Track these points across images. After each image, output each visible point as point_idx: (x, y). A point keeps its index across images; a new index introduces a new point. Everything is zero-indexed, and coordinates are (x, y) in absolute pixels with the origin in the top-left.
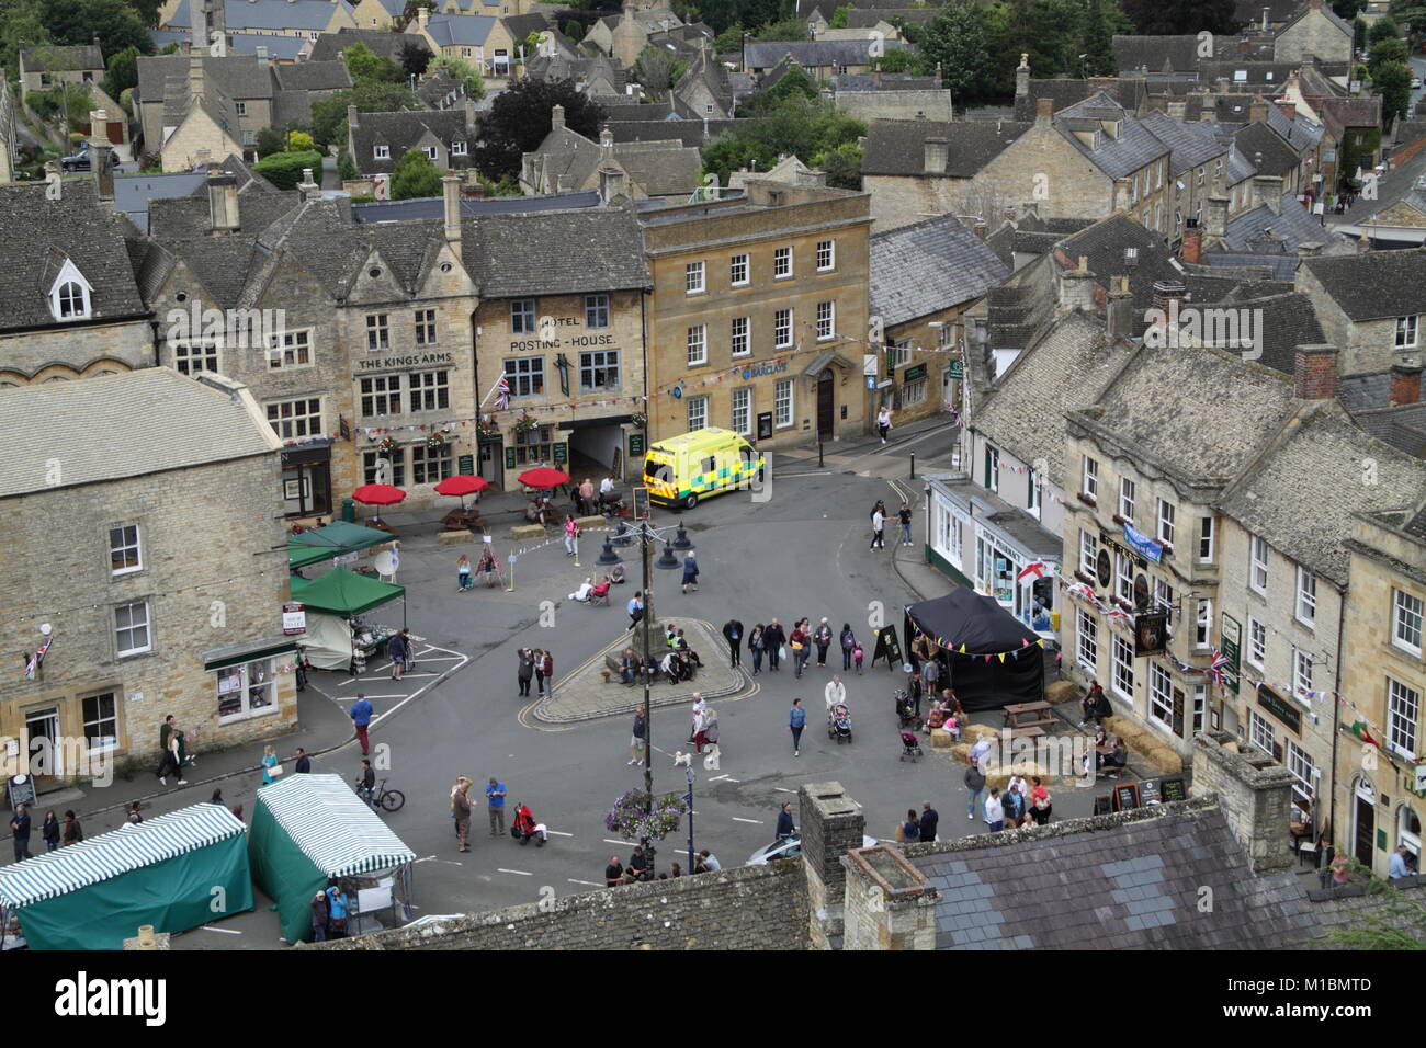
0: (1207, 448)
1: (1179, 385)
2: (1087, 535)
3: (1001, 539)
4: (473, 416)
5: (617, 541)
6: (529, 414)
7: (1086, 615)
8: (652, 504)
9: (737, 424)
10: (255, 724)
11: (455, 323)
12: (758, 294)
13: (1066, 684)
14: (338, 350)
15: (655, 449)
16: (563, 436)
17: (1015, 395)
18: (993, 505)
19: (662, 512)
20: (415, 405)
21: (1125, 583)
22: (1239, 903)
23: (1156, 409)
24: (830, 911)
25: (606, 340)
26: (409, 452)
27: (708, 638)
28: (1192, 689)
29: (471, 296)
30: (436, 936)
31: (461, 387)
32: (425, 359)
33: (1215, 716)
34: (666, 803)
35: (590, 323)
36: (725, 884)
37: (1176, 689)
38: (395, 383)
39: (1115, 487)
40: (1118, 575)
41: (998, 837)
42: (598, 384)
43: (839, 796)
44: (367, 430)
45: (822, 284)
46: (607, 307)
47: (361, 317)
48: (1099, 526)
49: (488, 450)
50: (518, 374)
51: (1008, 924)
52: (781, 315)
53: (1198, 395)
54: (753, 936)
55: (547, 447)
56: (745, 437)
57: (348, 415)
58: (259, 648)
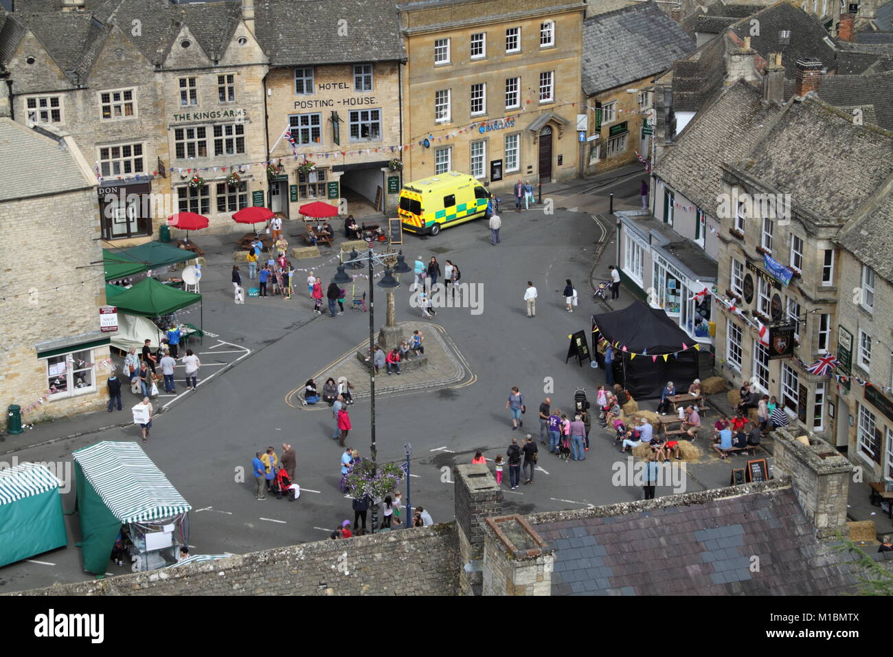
0: (832, 194)
1: (814, 143)
2: (737, 262)
3: (671, 264)
4: (265, 160)
5: (348, 264)
6: (308, 159)
7: (735, 326)
8: (404, 231)
9: (474, 168)
10: (79, 401)
11: (249, 84)
12: (492, 64)
13: (717, 379)
14: (157, 106)
15: (407, 188)
16: (335, 177)
17: (689, 149)
18: (667, 236)
19: (413, 238)
20: (218, 150)
21: (764, 301)
22: (803, 564)
23: (793, 162)
24: (475, 565)
25: (370, 100)
26: (213, 188)
27: (439, 338)
28: (813, 385)
29: (262, 64)
30: (161, 580)
31: (255, 137)
32: (226, 114)
33: (832, 407)
34: (388, 470)
35: (358, 87)
36: (395, 542)
37: (801, 385)
38: (202, 132)
39: (759, 224)
40: (760, 296)
41: (612, 508)
42: (363, 136)
43: (484, 475)
44: (180, 169)
45: (544, 58)
46: (371, 74)
47: (174, 79)
48: (746, 255)
49: (277, 187)
50: (300, 127)
51: (616, 577)
52: (511, 82)
53: (827, 151)
54: (415, 584)
55: (324, 184)
56: (480, 180)
57: (164, 157)
58: (80, 341)
